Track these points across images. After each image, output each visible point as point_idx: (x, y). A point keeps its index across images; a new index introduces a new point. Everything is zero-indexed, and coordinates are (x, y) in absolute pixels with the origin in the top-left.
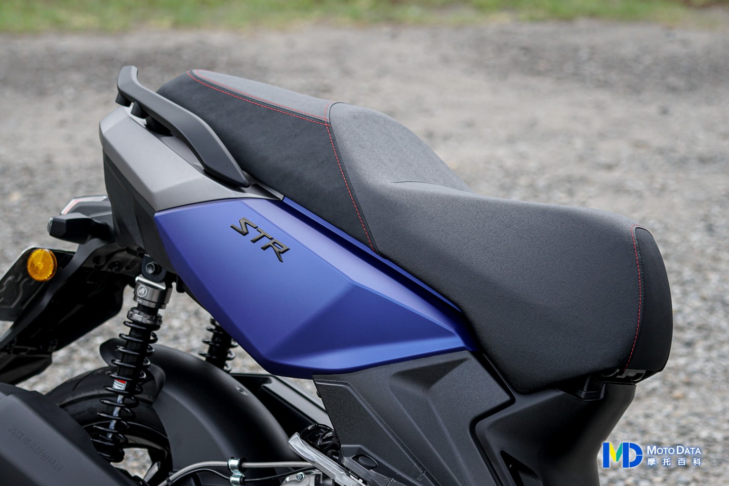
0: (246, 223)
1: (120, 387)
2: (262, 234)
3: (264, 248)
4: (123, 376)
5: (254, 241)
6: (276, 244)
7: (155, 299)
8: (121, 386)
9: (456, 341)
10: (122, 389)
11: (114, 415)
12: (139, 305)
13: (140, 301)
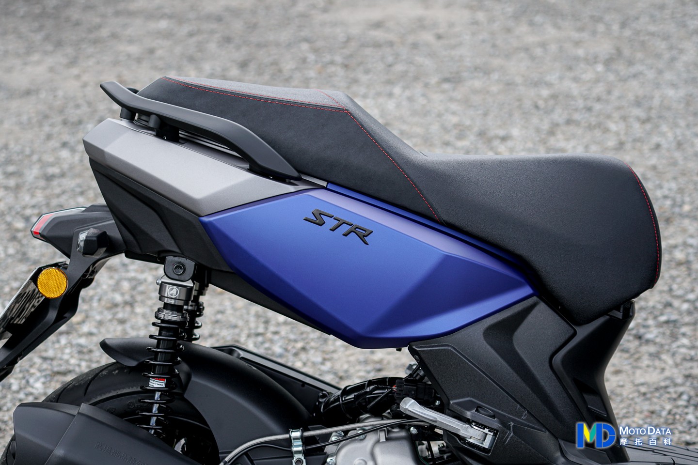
0: (320, 214)
1: (160, 385)
2: (341, 222)
3: (346, 235)
4: (163, 374)
5: (333, 230)
6: (357, 229)
7: (183, 297)
8: (162, 384)
9: (527, 290)
10: (163, 386)
11: (154, 412)
12: (165, 303)
13: (166, 300)
